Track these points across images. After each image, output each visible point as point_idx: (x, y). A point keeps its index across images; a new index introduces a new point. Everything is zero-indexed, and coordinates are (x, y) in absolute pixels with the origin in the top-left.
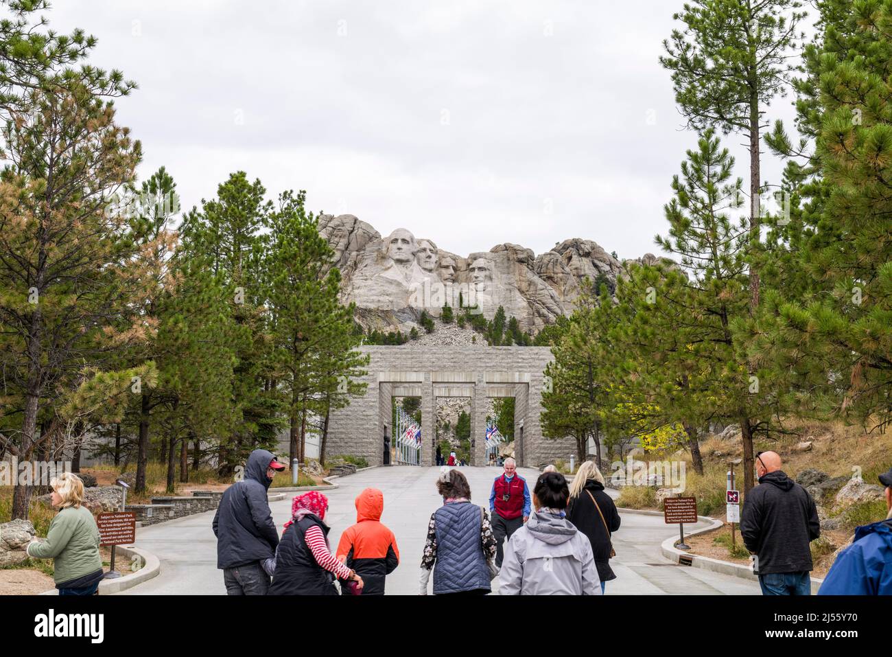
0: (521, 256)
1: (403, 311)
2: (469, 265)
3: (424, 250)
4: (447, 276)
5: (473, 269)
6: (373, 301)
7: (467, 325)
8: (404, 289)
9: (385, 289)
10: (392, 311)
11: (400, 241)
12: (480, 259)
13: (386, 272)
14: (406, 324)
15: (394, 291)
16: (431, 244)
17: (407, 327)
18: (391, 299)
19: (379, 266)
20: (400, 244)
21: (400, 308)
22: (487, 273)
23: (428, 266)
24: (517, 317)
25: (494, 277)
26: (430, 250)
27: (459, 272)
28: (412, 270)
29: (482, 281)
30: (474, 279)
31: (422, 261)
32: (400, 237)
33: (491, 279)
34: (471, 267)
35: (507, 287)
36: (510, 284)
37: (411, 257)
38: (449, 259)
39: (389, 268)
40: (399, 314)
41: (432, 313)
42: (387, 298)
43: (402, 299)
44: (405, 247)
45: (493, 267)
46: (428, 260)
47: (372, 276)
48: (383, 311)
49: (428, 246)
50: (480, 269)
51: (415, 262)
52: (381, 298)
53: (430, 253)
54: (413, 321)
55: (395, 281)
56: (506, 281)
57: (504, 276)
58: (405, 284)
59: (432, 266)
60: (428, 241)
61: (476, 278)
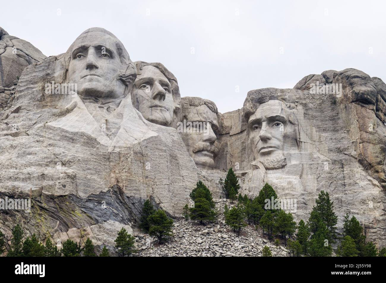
0: (361, 89)
1: (98, 198)
2: (248, 115)
3: (150, 82)
4: (201, 144)
5: (258, 123)
6: (28, 178)
7: (248, 229)
8: (102, 151)
9: (57, 150)
10: (73, 197)
11: (91, 51)
12: (271, 102)
13: (64, 119)
14: (106, 225)
15: (80, 155)
16: (164, 71)
17: (108, 232)
18: (70, 171)
19: (46, 109)
20: (91, 57)
21: (91, 191)
22: (289, 129)
23: (157, 115)
24: (361, 219)
25: (303, 137)
26: (163, 84)
27: (225, 139)
28: (120, 116)
29: (277, 148)
30: (261, 145)
31: (146, 104)
32: (92, 43)
33: (296, 142)
34: (252, 118)
35: (335, 156)
36: (339, 151)
37: (119, 88)
38: (203, 109)
39: (68, 111)
40: (91, 205)
41: (167, 206)
42: (64, 169)
43: (98, 172)
44: (103, 64)
45: (301, 117)
46: (157, 102)
47: (30, 127)
48: (52, 198)
49: (157, 75)
50: (274, 121)
51: (128, 100)
52: (49, 171)
53: (161, 89)
54: (122, 221)
55: (83, 135)
56: (333, 145)
57: (324, 135)
58: (103, 140)
59: (168, 116)
60: (158, 66)
61: (265, 140)
